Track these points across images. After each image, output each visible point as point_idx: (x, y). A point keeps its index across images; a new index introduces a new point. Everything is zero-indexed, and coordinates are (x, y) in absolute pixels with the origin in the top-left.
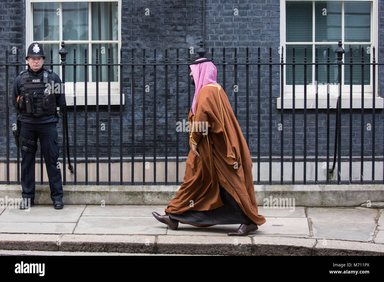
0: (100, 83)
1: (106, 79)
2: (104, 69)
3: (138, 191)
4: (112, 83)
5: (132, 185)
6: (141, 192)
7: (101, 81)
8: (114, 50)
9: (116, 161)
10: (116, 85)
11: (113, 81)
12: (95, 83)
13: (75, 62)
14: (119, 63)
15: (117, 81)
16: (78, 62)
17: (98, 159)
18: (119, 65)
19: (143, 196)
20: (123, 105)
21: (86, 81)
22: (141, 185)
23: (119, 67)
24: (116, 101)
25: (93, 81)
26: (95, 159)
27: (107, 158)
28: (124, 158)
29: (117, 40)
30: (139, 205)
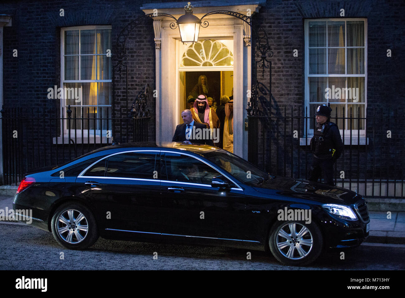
0: (353, 131)
1: (356, 127)
2: (355, 122)
3: (376, 202)
4: (360, 131)
5: (373, 198)
6: (378, 203)
7: (353, 129)
8: (362, 109)
9: (362, 182)
10: (363, 132)
11: (361, 129)
12: (349, 131)
13: (336, 116)
14: (365, 117)
15: (364, 129)
16: (339, 117)
17: (350, 180)
18: (365, 119)
19: (380, 205)
20: (368, 145)
21: (344, 129)
22: (378, 198)
23: (365, 120)
24: (363, 142)
25: (348, 129)
26: (349, 180)
27: (357, 180)
28: (367, 180)
29: (364, 102)
30: (377, 211)
